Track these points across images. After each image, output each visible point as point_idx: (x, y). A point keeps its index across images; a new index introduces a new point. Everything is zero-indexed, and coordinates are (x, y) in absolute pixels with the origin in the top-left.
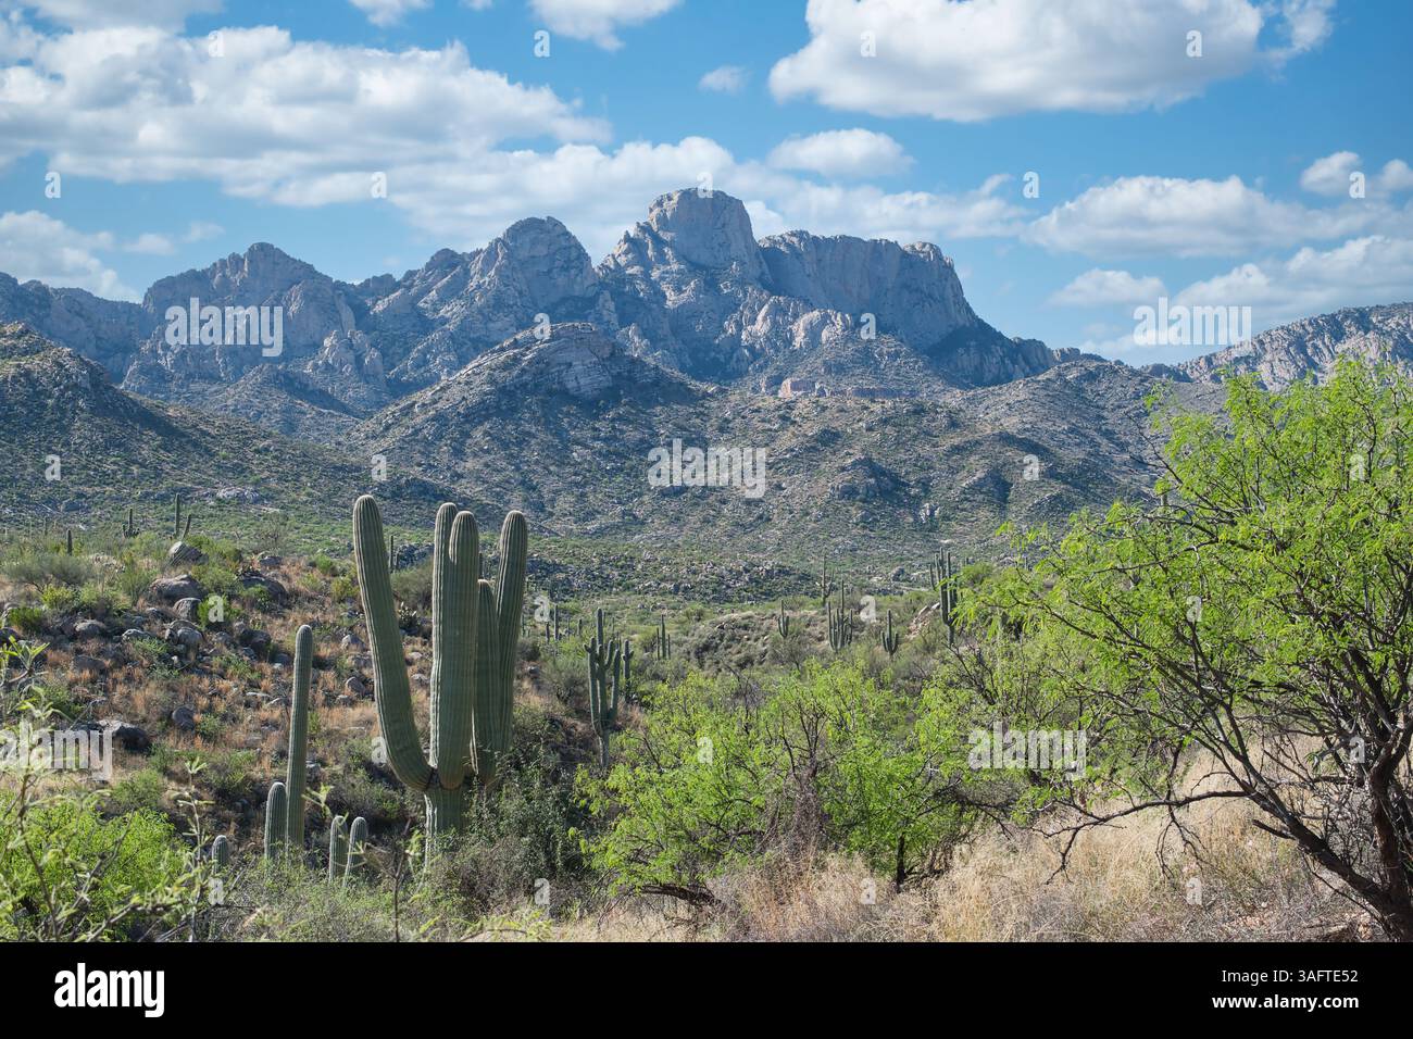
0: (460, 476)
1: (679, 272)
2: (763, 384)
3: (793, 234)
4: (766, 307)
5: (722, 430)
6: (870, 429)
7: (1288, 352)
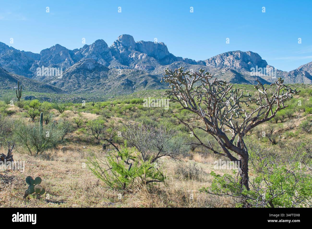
0: (69, 82)
1: (122, 47)
2: (133, 65)
3: (141, 41)
4: (135, 53)
5: (110, 74)
6: (129, 74)
7: (220, 58)
